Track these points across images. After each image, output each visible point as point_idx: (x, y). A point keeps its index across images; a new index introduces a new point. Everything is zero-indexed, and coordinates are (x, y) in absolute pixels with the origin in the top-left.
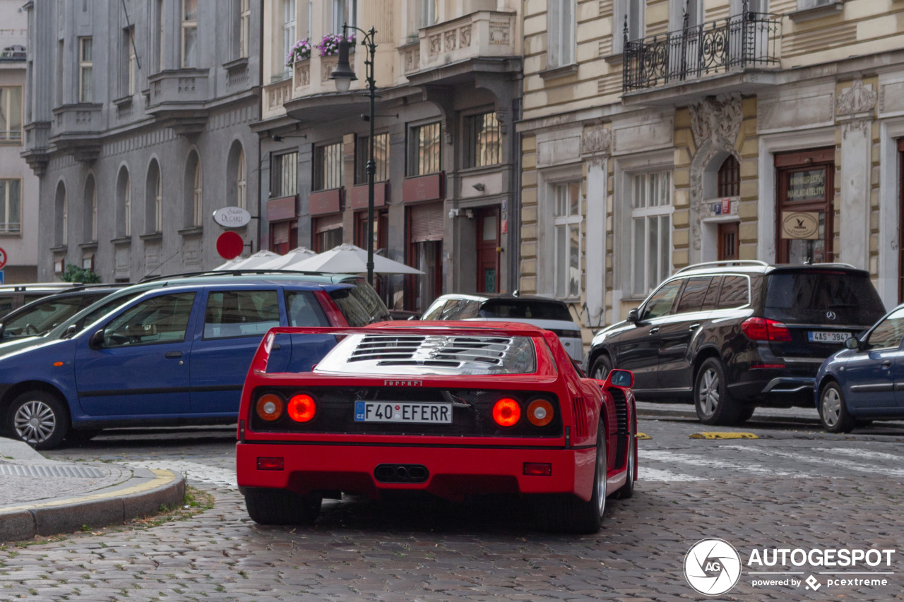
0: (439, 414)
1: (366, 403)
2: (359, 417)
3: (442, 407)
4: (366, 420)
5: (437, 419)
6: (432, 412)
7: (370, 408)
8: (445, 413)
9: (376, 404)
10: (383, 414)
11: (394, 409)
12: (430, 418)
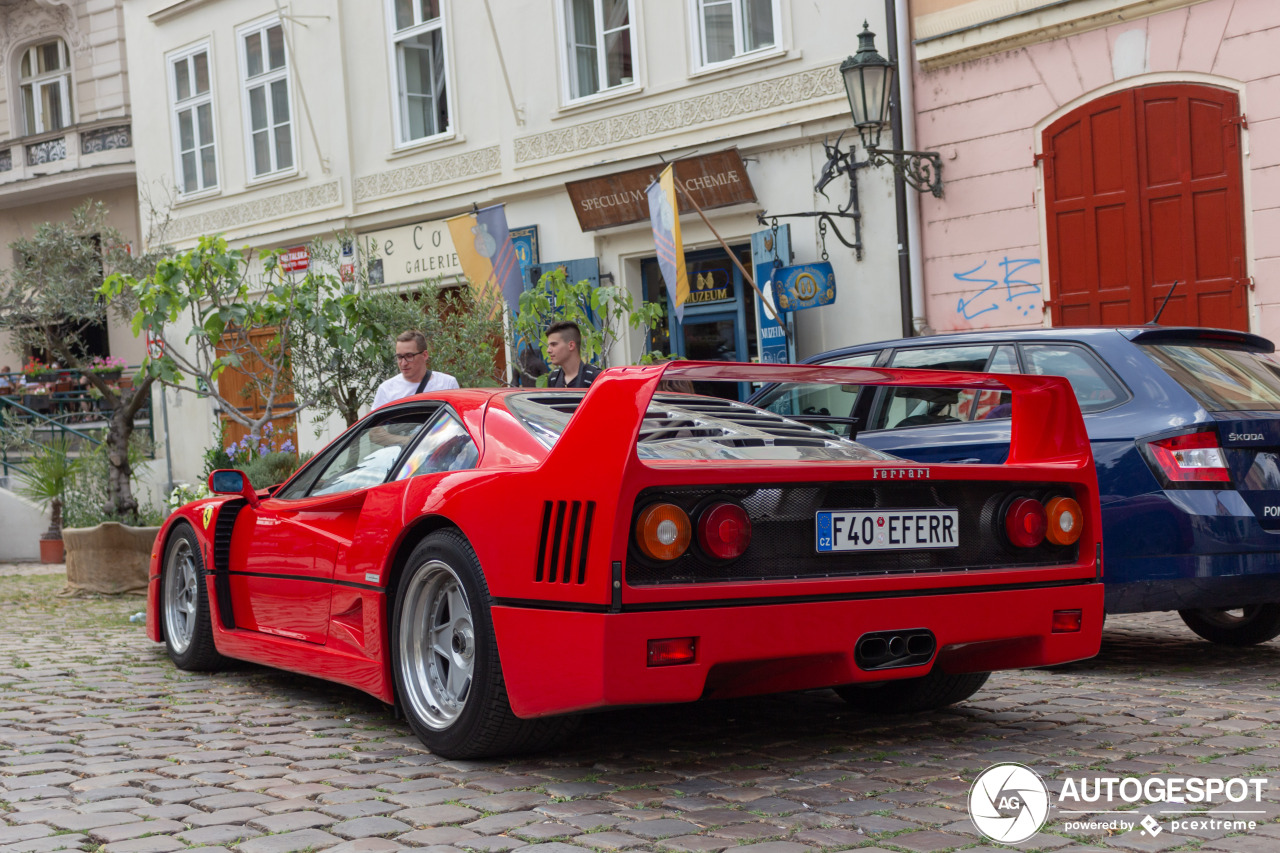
0: (940, 530)
1: (834, 515)
2: (822, 543)
3: (945, 517)
4: (834, 548)
5: (938, 541)
6: (932, 528)
7: (839, 525)
8: (949, 528)
9: (848, 516)
10: (860, 535)
11: (875, 525)
12: (928, 540)
